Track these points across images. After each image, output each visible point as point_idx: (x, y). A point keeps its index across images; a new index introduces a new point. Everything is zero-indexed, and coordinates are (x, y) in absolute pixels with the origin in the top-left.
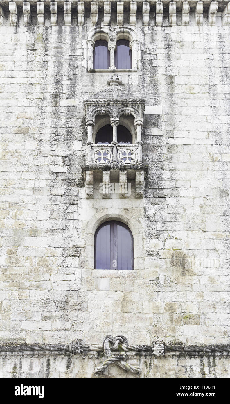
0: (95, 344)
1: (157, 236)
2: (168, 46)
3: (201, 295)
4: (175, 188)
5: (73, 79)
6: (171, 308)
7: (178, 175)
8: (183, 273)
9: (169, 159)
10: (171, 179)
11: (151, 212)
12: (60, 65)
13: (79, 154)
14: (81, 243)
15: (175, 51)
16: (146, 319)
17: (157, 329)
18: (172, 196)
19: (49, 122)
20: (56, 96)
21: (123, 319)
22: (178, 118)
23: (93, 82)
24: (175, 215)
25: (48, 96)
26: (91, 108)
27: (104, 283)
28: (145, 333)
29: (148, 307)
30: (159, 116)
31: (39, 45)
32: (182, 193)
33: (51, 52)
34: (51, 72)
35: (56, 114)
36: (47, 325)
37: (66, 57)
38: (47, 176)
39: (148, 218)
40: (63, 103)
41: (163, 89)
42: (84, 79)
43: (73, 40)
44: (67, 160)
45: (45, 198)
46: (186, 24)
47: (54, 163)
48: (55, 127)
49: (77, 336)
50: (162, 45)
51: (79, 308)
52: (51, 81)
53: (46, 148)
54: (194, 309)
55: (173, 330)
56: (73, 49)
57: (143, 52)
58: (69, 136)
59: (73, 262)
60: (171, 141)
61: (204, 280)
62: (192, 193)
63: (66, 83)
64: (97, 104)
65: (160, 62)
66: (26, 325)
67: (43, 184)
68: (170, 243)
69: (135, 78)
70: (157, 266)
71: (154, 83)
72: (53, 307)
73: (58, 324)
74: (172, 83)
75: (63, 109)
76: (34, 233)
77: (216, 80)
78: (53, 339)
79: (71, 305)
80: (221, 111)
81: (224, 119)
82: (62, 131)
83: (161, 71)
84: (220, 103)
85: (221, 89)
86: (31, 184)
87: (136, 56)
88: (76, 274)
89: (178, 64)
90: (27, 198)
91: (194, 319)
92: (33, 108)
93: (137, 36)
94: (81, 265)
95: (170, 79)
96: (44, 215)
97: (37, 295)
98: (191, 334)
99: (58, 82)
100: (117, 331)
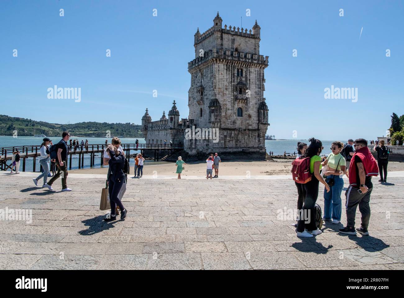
0: (238, 129)
1: (246, 111)
2: (249, 73)
3: (252, 122)
4: (249, 102)
5: (234, 77)
6: (248, 123)
7: (250, 100)
8: (250, 118)
12: (232, 75)
14: (236, 112)
15: (251, 74)
16: (244, 125)
17: (246, 127)
18: (249, 104)
19: (230, 87)
20: (231, 82)
21: (241, 125)
23: (237, 79)
24: (249, 108)
25: (230, 82)
27: (239, 119)
28: (244, 127)
29: (245, 123)
31: (228, 70)
33: (230, 71)
34: (230, 76)
35: (231, 85)
36: (231, 126)
37: (233, 73)
38: (230, 99)
39: (245, 108)
40: (233, 83)
41: (248, 82)
43: (234, 69)
44: (234, 96)
45: (230, 103)
46: (253, 68)
47: (231, 96)
48: (231, 89)
49: (235, 128)
51: (236, 123)
52: (230, 78)
53: (230, 93)
55: (248, 127)
56: (234, 71)
57: (246, 73)
62: (252, 104)
65: (248, 76)
66: (228, 126)
67: (230, 100)
68: (248, 112)
69: (244, 79)
70: (246, 116)
71: (247, 80)
72: (232, 123)
73: (233, 126)
75: (233, 85)
76: (229, 109)
77: (257, 81)
78: (232, 128)
79: (234, 122)
80: (257, 88)
81: (257, 89)
82: (233, 90)
83: (248, 78)
84: (257, 86)
85: (257, 83)
86: (228, 100)
87: (244, 74)
88: (235, 117)
89: (251, 76)
90: (228, 103)
91: (251, 125)
92: (228, 84)
93: (244, 70)
94: (236, 116)
95: (250, 80)
96: (230, 106)
97: (229, 121)
98: (250, 127)
99: (232, 79)
100: (241, 127)
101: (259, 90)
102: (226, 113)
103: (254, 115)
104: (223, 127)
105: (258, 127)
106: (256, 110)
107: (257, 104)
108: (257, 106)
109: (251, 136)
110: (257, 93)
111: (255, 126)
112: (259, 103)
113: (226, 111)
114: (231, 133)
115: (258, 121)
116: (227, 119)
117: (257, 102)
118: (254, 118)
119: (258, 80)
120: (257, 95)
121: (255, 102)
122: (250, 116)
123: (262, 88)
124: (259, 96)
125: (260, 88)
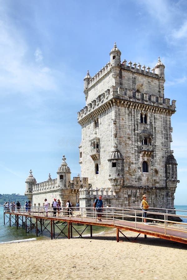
0: (144, 187)
1: (153, 166)
2: (155, 119)
3: (159, 178)
4: (156, 155)
5: (137, 125)
6: (155, 180)
7: (157, 153)
8: (157, 174)
9: (155, 148)
10: (155, 153)
11: (152, 160)
12: (135, 121)
13: (139, 145)
14: (141, 166)
15: (156, 121)
16: (151, 182)
17: (153, 185)
18: (155, 157)
19: (134, 136)
20: (134, 129)
21: (148, 182)
22: (156, 139)
23: (141, 126)
24: (155, 161)
27: (145, 175)
28: (151, 185)
29: (151, 180)
31: (130, 114)
33: (133, 117)
34: (133, 122)
36: (136, 183)
37: (136, 119)
38: (134, 150)
39: (151, 162)
40: (136, 132)
41: (154, 130)
42: (139, 125)
43: (137, 114)
44: (138, 147)
45: (134, 155)
46: (159, 114)
47: (135, 147)
48: (135, 138)
49: (140, 185)
50: (153, 118)
51: (141, 180)
52: (133, 125)
53: (134, 143)
54: (158, 181)
55: (155, 185)
56: (137, 117)
57: (150, 120)
58: (138, 141)
59: (139, 170)
60: (155, 144)
62: (158, 157)
65: (153, 123)
66: (133, 183)
67: (134, 152)
68: (155, 167)
69: (148, 127)
70: (153, 172)
71: (152, 128)
72: (137, 180)
73: (138, 183)
75: (136, 133)
76: (133, 163)
77: (163, 130)
78: (137, 185)
79: (139, 179)
80: (163, 138)
81: (164, 140)
83: (153, 126)
84: (163, 136)
85: (164, 132)
86: (131, 152)
87: (148, 121)
88: (140, 173)
89: (156, 124)
90: (131, 155)
91: (158, 183)
92: (130, 132)
93: (149, 115)
94: (141, 171)
95: (155, 128)
96: (134, 159)
97: (134, 177)
99: (135, 126)
100: (147, 184)
101: (166, 140)
102: (129, 168)
103: (161, 170)
104: (126, 184)
105: (166, 185)
106: (163, 164)
107: (164, 158)
108: (164, 160)
109: (158, 195)
110: (164, 144)
111: (162, 184)
112: (166, 156)
113: (130, 165)
114: (136, 192)
115: (166, 177)
116: (131, 175)
117: (164, 155)
118: (161, 174)
120: (164, 147)
121: (162, 155)
122: (157, 172)
123: (169, 139)
124: (166, 147)
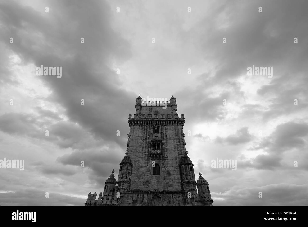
0: (152, 191)
1: (164, 168)
2: (166, 129)
3: (172, 180)
5: (149, 135)
6: (167, 183)
7: (168, 155)
8: (169, 176)
9: (166, 152)
10: (166, 156)
11: (163, 163)
12: (147, 133)
13: (150, 150)
14: (150, 169)
16: (162, 186)
17: (164, 188)
18: (167, 159)
19: (145, 144)
20: (146, 139)
21: (158, 185)
22: (168, 143)
23: (153, 136)
24: (167, 163)
25: (145, 139)
26: (152, 142)
27: (154, 178)
28: (162, 188)
29: (162, 183)
30: (164, 143)
31: (143, 129)
32: (169, 158)
33: (145, 130)
34: (145, 134)
35: (146, 143)
36: (144, 186)
37: (148, 131)
38: (144, 155)
39: (162, 164)
40: (147, 140)
41: (165, 138)
42: (151, 136)
43: (149, 128)
44: (148, 152)
45: (144, 159)
46: (169, 125)
47: (145, 152)
48: (146, 145)
49: (149, 189)
50: (165, 129)
51: (150, 183)
52: (145, 136)
53: (144, 149)
54: (171, 183)
55: (167, 188)
56: (149, 130)
57: (162, 130)
58: (148, 147)
59: (149, 173)
60: (167, 148)
61: (173, 177)
62: (170, 158)
63: (148, 136)
64: (153, 141)
65: (164, 132)
66: (140, 186)
67: (143, 157)
68: (166, 169)
69: (160, 136)
70: (164, 174)
71: (163, 136)
72: (145, 182)
73: (146, 186)
74: (167, 136)
75: (147, 142)
76: (142, 167)
77: (174, 136)
78: (145, 189)
79: (148, 182)
80: (175, 142)
81: (176, 144)
82: (147, 146)
83: (165, 134)
84: (175, 140)
85: (175, 138)
86: (141, 157)
87: (160, 131)
88: (149, 176)
89: (168, 133)
90: (141, 159)
91: (171, 185)
92: (142, 141)
93: (160, 127)
94: (150, 174)
95: (166, 136)
96: (144, 163)
97: (142, 180)
98: (171, 189)
99: (146, 136)
100: (157, 188)
101: (179, 144)
102: (137, 171)
103: (174, 172)
104: (132, 188)
105: (182, 188)
106: (176, 166)
107: (178, 159)
108: (178, 161)
109: (172, 201)
110: (176, 147)
111: (177, 187)
112: (180, 157)
113: (138, 169)
114: (143, 198)
115: (181, 179)
116: (139, 178)
117: (177, 157)
118: (175, 176)
119: (176, 135)
120: (176, 150)
121: (175, 157)
122: (169, 173)
123: (181, 142)
124: (179, 150)
125: (179, 142)
